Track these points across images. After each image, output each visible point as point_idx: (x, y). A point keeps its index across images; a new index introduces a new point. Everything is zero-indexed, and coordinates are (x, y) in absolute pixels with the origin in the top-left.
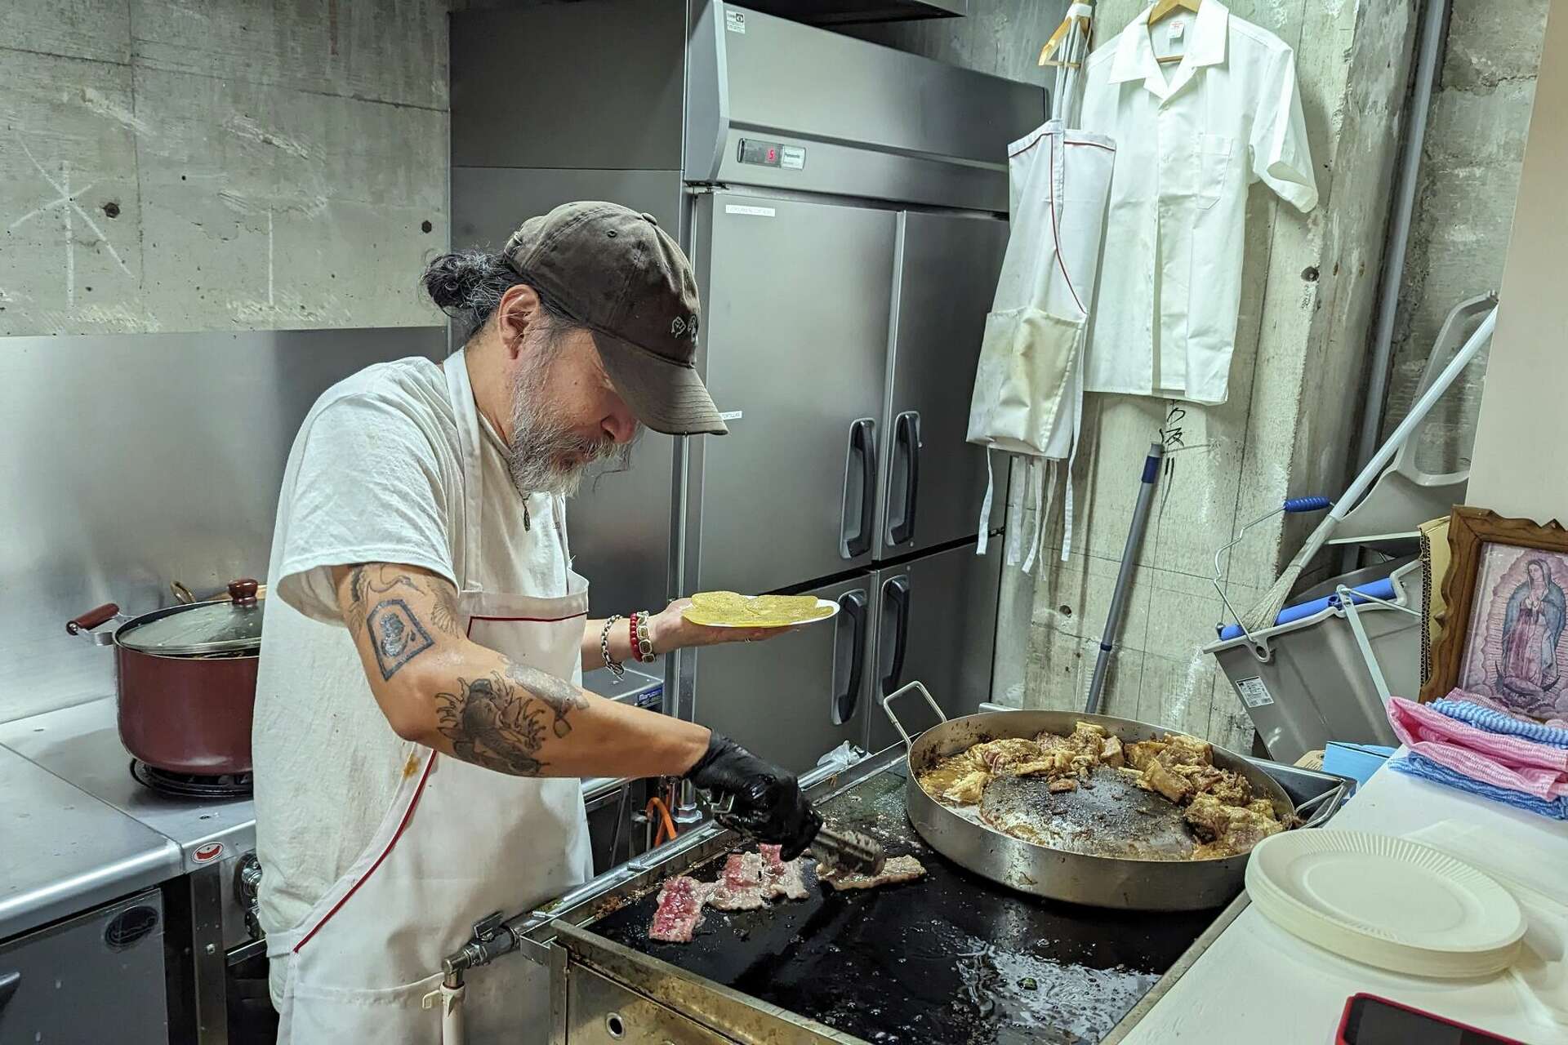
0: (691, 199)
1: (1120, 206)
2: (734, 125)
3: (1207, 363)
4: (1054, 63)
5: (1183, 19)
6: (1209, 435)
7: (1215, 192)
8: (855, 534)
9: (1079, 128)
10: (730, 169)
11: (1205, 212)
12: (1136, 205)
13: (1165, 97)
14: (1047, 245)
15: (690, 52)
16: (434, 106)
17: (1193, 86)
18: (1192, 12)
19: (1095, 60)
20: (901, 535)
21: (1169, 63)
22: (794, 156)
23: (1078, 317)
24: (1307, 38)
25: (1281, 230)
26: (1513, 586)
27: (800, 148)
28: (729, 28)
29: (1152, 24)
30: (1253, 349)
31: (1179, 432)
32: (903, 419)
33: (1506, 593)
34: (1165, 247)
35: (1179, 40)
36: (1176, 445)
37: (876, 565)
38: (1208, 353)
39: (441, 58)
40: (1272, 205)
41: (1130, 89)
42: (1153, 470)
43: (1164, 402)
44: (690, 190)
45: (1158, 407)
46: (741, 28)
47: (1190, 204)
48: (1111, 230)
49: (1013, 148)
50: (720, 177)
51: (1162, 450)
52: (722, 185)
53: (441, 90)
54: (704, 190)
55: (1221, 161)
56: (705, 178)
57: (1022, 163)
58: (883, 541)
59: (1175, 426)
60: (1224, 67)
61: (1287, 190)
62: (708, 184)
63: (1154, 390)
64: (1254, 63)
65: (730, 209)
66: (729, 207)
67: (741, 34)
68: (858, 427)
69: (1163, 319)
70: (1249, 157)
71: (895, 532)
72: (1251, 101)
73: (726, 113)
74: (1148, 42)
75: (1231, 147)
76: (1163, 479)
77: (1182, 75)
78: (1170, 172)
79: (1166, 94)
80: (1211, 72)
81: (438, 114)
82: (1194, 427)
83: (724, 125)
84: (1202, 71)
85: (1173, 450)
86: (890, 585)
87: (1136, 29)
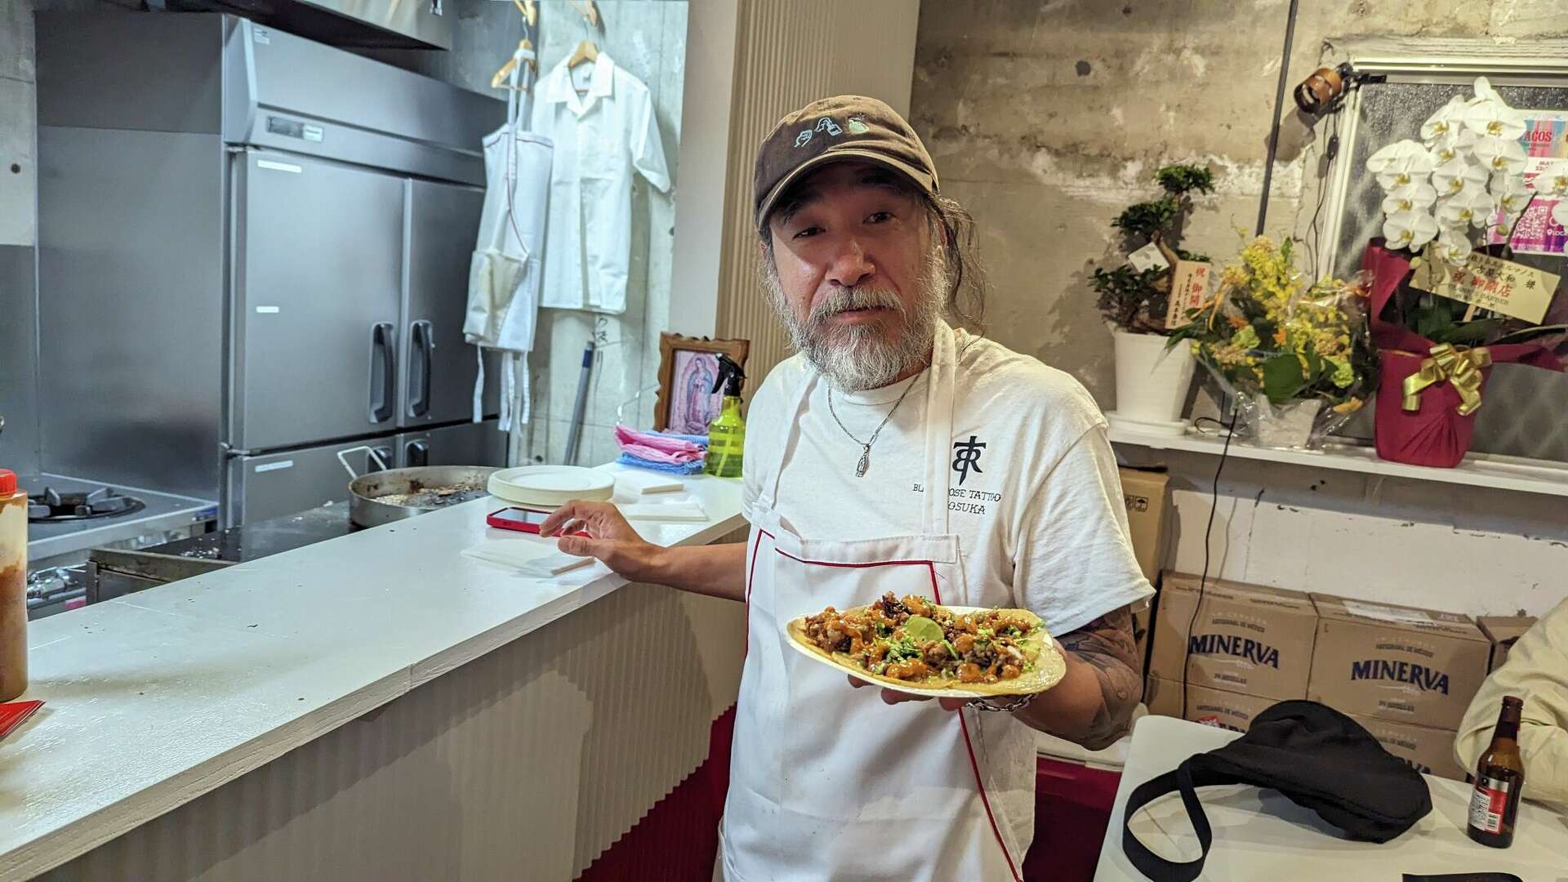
0: (232, 156)
1: (559, 183)
2: (261, 106)
3: (611, 286)
4: (506, 87)
5: (589, 66)
6: (622, 334)
7: (610, 176)
8: (379, 405)
9: (530, 130)
10: (260, 135)
11: (607, 188)
12: (568, 184)
13: (580, 116)
14: (503, 207)
15: (226, 54)
16: (22, 78)
17: (596, 109)
18: (593, 62)
19: (538, 88)
20: (421, 409)
21: (581, 94)
22: (314, 134)
23: (521, 256)
24: (663, 85)
25: (655, 203)
26: (690, 372)
27: (320, 127)
28: (258, 41)
29: (572, 67)
30: (644, 279)
31: (604, 333)
32: (417, 327)
33: (687, 377)
34: (586, 212)
35: (588, 79)
36: (603, 342)
37: (400, 430)
38: (611, 279)
39: (28, 43)
40: (650, 189)
41: (561, 107)
42: (588, 359)
43: (594, 314)
44: (231, 149)
45: (590, 317)
46: (267, 41)
47: (599, 184)
48: (553, 200)
49: (487, 140)
50: (253, 141)
51: (593, 345)
52: (256, 147)
53: (28, 66)
54: (239, 149)
55: (612, 157)
56: (240, 140)
57: (493, 152)
58: (405, 411)
59: (602, 330)
60: (612, 97)
61: (653, 177)
62: (244, 145)
63: (584, 305)
64: (629, 97)
65: (262, 164)
66: (260, 163)
67: (265, 45)
68: (379, 330)
69: (589, 259)
70: (630, 155)
71: (415, 407)
72: (629, 121)
73: (254, 96)
74: (568, 78)
75: (618, 149)
76: (596, 365)
77: (589, 101)
78: (585, 163)
79: (581, 111)
80: (605, 102)
81: (26, 85)
82: (613, 329)
83: (253, 106)
84: (600, 100)
85: (601, 347)
86: (413, 447)
87: (561, 69)
